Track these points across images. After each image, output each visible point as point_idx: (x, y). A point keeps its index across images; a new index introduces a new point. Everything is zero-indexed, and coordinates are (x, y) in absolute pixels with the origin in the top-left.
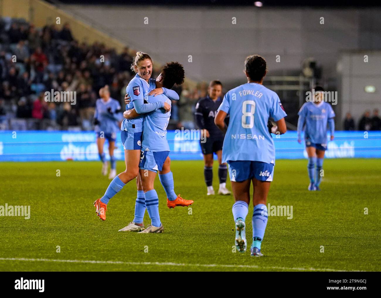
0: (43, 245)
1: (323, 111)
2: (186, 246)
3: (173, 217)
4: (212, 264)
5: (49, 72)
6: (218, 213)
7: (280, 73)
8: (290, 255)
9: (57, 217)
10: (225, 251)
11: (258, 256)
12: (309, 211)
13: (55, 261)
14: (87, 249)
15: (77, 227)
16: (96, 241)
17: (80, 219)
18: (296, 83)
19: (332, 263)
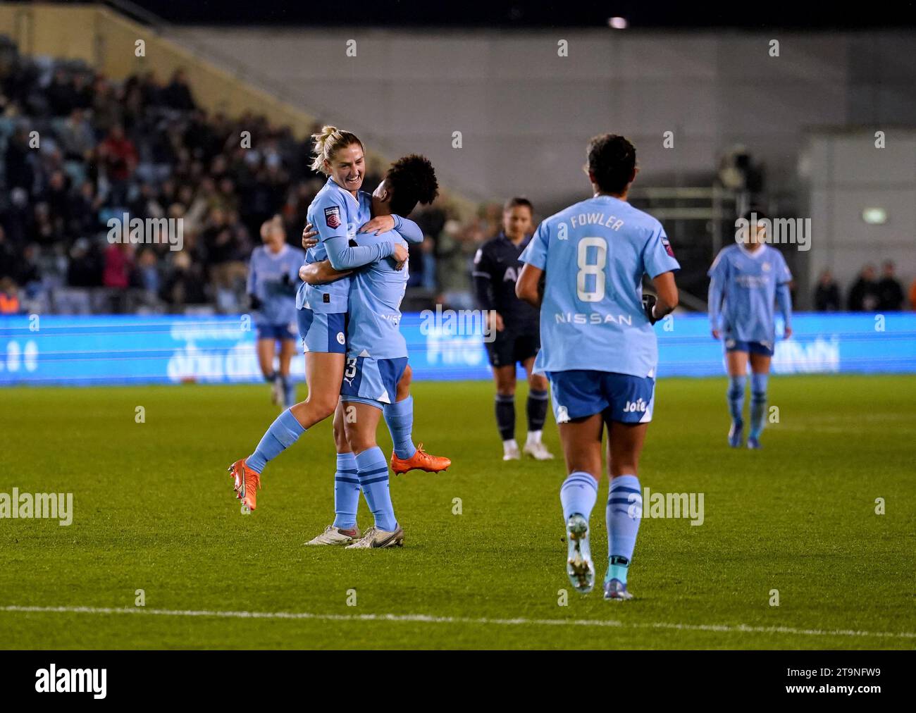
0: (130, 577)
1: (766, 267)
2: (457, 576)
3: (425, 510)
4: (516, 616)
5: (140, 181)
6: (528, 501)
7: (668, 180)
8: (694, 598)
9: (162, 512)
10: (545, 589)
11: (621, 600)
12: (737, 495)
13: (156, 612)
14: (229, 586)
15: (207, 536)
16: (251, 568)
17: (214, 518)
18: (705, 203)
19: (789, 615)
